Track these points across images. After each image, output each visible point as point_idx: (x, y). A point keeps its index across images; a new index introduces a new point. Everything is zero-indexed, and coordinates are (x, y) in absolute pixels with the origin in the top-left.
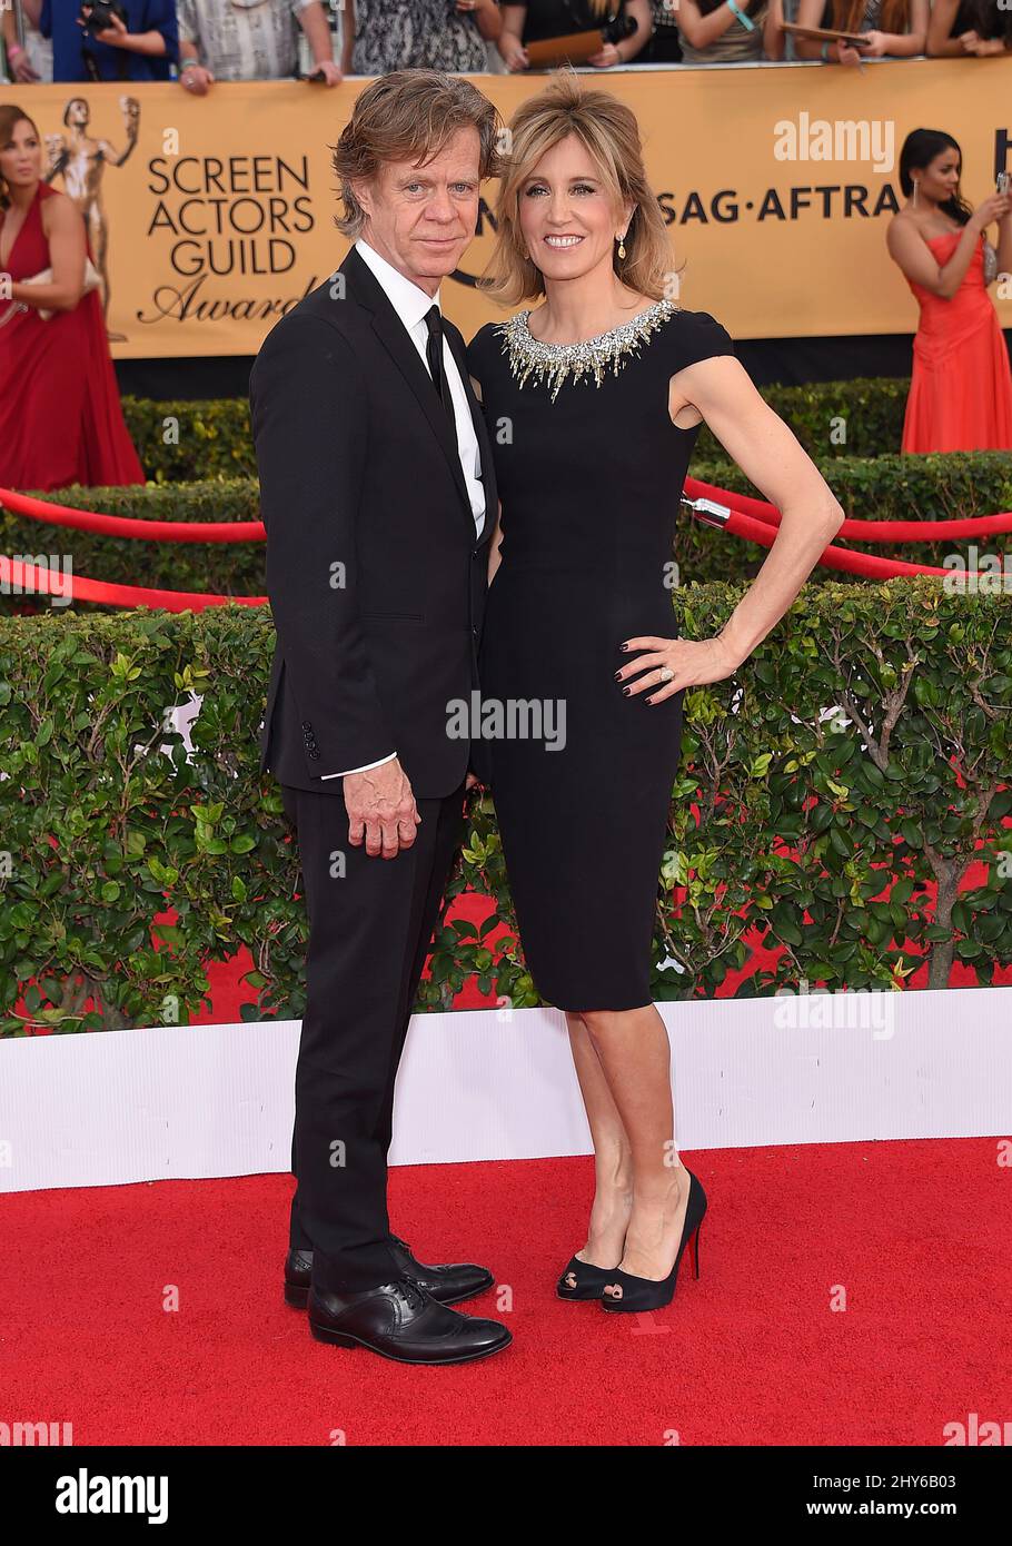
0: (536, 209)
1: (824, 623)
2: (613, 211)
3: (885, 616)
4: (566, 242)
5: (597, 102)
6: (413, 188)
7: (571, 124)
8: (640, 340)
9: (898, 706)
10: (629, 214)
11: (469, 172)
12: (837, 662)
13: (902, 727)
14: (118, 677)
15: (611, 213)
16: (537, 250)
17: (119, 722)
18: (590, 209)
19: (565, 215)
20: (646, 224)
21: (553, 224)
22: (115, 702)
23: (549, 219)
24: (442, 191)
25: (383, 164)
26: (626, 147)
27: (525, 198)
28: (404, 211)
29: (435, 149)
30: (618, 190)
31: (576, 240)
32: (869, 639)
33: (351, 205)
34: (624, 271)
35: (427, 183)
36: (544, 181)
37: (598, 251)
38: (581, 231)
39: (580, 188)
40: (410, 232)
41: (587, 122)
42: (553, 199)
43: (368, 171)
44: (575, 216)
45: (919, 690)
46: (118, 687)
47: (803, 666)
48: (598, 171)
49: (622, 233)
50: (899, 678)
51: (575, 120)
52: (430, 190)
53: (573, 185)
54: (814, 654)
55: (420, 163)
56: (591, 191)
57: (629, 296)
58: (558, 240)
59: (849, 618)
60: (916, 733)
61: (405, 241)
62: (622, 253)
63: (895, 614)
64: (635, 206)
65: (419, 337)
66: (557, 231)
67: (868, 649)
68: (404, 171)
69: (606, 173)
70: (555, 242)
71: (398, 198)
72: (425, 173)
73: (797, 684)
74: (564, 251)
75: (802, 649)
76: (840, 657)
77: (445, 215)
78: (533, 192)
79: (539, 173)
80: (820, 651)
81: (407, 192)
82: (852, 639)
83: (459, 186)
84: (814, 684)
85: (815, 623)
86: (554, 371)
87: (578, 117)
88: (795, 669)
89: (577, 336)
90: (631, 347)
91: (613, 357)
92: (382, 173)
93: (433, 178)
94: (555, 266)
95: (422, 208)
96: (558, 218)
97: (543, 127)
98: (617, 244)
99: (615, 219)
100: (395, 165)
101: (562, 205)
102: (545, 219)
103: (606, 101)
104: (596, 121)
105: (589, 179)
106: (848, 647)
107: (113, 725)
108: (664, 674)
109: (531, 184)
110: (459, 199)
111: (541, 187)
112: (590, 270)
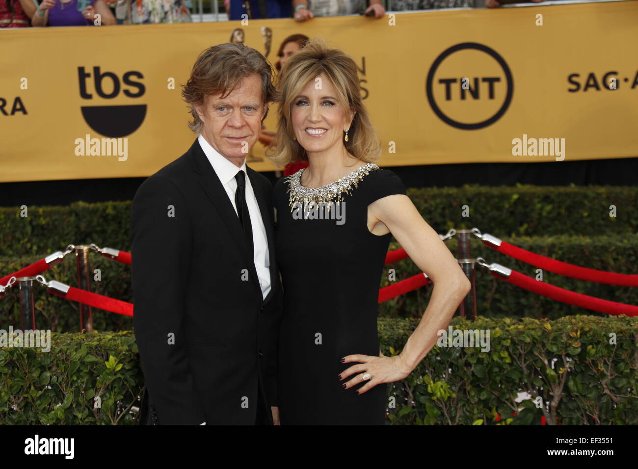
0: (301, 113)
1: (513, 343)
2: (345, 115)
3: (548, 340)
4: (317, 132)
5: (336, 55)
6: (221, 109)
7: (322, 67)
8: (352, 185)
9: (559, 393)
10: (352, 117)
11: (253, 100)
12: (524, 366)
13: (563, 406)
14: (110, 369)
15: (343, 117)
16: (301, 136)
17: (110, 394)
18: (331, 114)
19: (318, 117)
20: (361, 123)
21: (312, 122)
22: (108, 383)
23: (309, 118)
24: (237, 111)
25: (205, 96)
26: (351, 81)
27: (295, 107)
28: (217, 121)
29: (230, 88)
30: (347, 104)
31: (323, 131)
32: (540, 353)
33: (195, 115)
34: (350, 147)
35: (229, 107)
36: (307, 98)
37: (335, 138)
38: (326, 126)
39: (326, 102)
40: (221, 132)
41: (331, 66)
42: (311, 109)
43: (199, 99)
44: (324, 118)
45: (571, 384)
46: (108, 374)
47: (501, 369)
48: (337, 95)
49: (347, 128)
50: (559, 377)
51: (325, 66)
52: (231, 110)
53: (323, 101)
54: (508, 361)
55: (223, 95)
56: (332, 104)
57: (351, 160)
58: (314, 131)
59: (528, 340)
60: (570, 410)
61: (218, 138)
62: (346, 139)
63: (555, 339)
64: (355, 112)
65: (230, 189)
66: (313, 126)
67: (541, 359)
68: (216, 100)
69: (342, 95)
70: (311, 131)
71: (214, 114)
72: (228, 101)
73: (498, 379)
74: (317, 137)
75: (502, 358)
76: (525, 362)
77: (238, 124)
78: (300, 103)
79: (305, 94)
80: (512, 359)
81: (218, 111)
82: (531, 353)
83: (248, 108)
84: (508, 380)
85: (507, 343)
86: (308, 202)
87: (326, 64)
88: (496, 370)
89: (320, 184)
90: (347, 189)
91: (337, 195)
92: (205, 100)
93: (231, 104)
94: (311, 145)
95: (226, 120)
96: (314, 119)
97: (306, 69)
98: (344, 133)
99: (345, 120)
100: (211, 96)
101: (316, 112)
102: (306, 118)
103: (340, 56)
104: (335, 66)
105: (332, 98)
106: (530, 357)
107: (107, 396)
108: (365, 377)
109: (299, 99)
110: (248, 115)
111: (305, 100)
112: (330, 147)
